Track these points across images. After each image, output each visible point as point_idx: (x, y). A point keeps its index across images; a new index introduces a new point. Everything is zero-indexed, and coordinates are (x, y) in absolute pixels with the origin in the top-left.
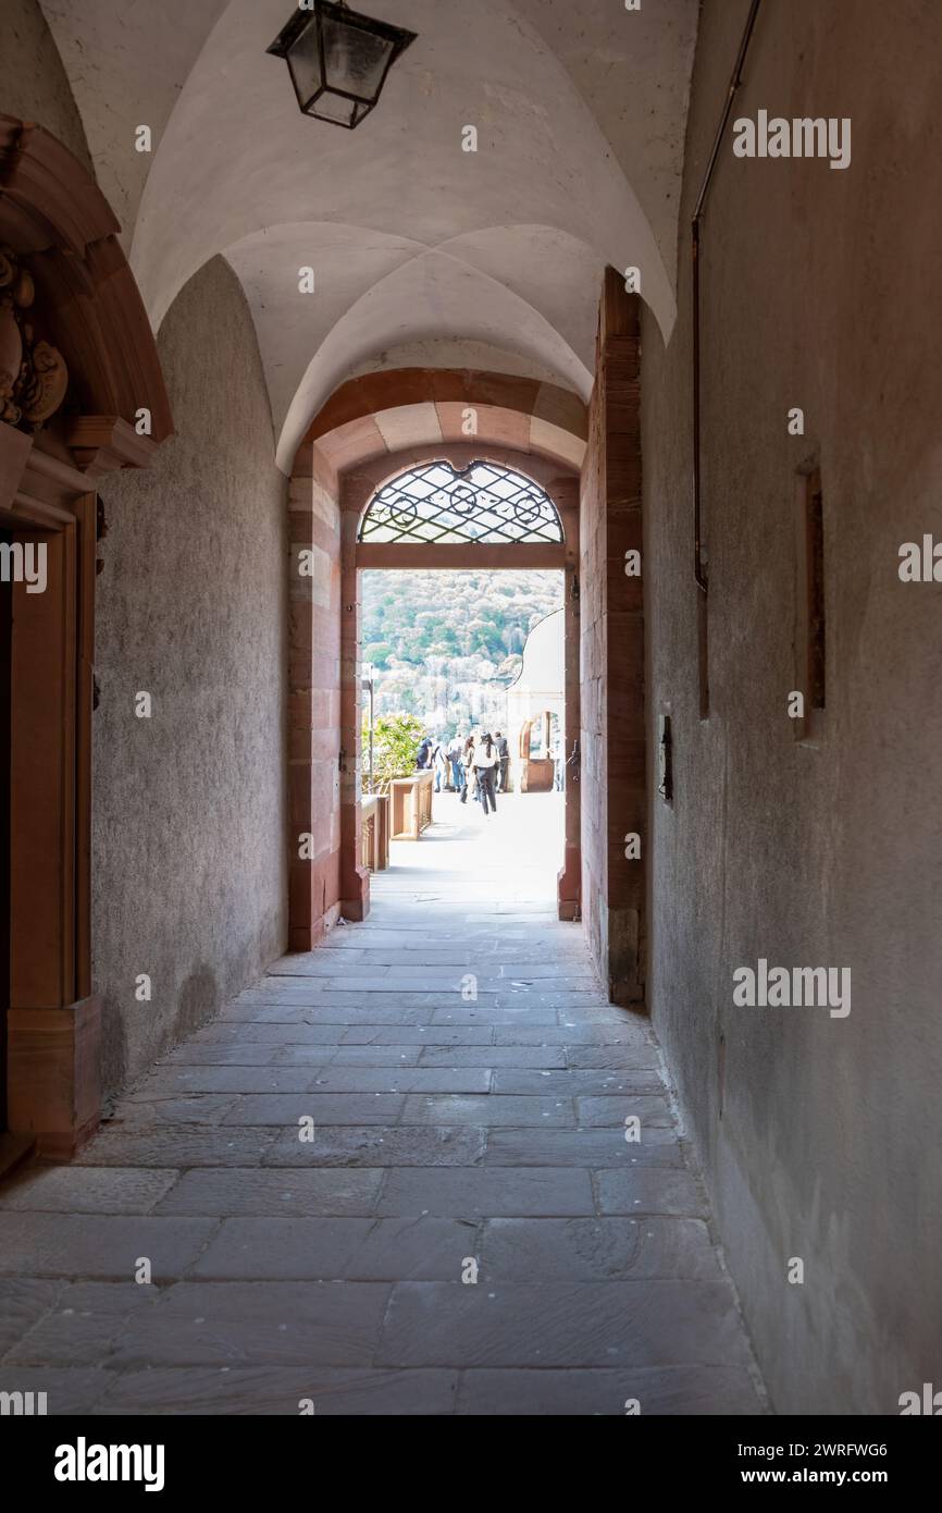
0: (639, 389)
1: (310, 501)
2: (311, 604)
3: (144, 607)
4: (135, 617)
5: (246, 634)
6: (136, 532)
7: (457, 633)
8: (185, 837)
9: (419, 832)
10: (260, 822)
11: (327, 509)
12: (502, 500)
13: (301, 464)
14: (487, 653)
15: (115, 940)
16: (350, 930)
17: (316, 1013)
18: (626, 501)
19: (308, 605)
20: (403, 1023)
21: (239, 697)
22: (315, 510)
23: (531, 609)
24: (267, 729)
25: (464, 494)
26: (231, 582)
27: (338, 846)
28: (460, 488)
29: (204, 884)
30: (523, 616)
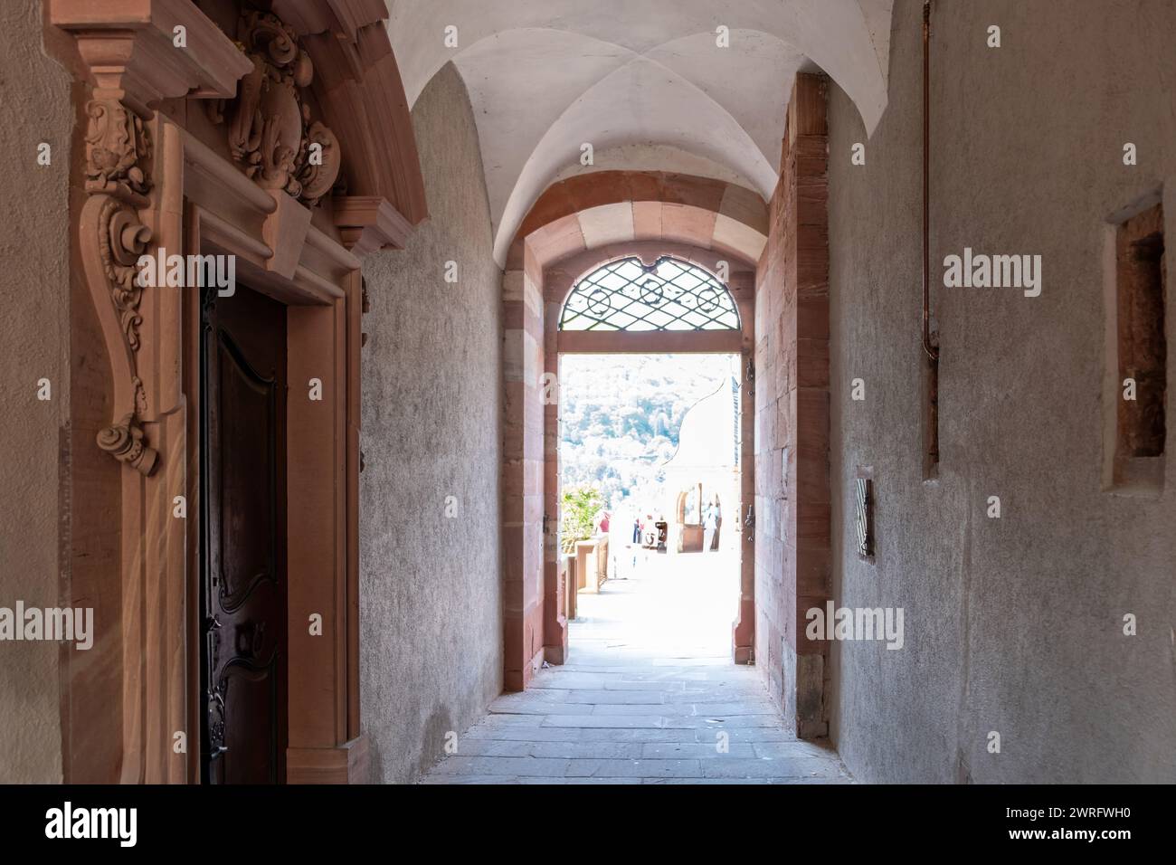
0: (827, 184)
1: (521, 291)
2: (523, 383)
3: (395, 381)
4: (388, 389)
5: (472, 410)
6: (388, 313)
7: (611, 418)
8: (427, 591)
9: (599, 586)
10: (483, 576)
11: (534, 300)
12: (686, 292)
13: (514, 259)
14: (637, 435)
15: (374, 684)
16: (553, 672)
17: (539, 748)
18: (814, 286)
19: (521, 385)
20: (616, 757)
21: (467, 465)
22: (526, 300)
23: (673, 398)
24: (487, 495)
25: (652, 286)
26: (461, 362)
27: (542, 598)
28: (649, 281)
29: (441, 633)
30: (667, 403)
